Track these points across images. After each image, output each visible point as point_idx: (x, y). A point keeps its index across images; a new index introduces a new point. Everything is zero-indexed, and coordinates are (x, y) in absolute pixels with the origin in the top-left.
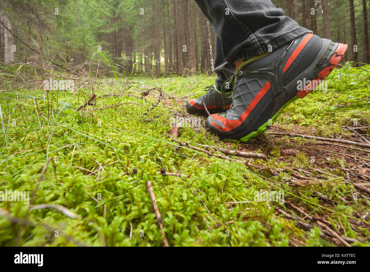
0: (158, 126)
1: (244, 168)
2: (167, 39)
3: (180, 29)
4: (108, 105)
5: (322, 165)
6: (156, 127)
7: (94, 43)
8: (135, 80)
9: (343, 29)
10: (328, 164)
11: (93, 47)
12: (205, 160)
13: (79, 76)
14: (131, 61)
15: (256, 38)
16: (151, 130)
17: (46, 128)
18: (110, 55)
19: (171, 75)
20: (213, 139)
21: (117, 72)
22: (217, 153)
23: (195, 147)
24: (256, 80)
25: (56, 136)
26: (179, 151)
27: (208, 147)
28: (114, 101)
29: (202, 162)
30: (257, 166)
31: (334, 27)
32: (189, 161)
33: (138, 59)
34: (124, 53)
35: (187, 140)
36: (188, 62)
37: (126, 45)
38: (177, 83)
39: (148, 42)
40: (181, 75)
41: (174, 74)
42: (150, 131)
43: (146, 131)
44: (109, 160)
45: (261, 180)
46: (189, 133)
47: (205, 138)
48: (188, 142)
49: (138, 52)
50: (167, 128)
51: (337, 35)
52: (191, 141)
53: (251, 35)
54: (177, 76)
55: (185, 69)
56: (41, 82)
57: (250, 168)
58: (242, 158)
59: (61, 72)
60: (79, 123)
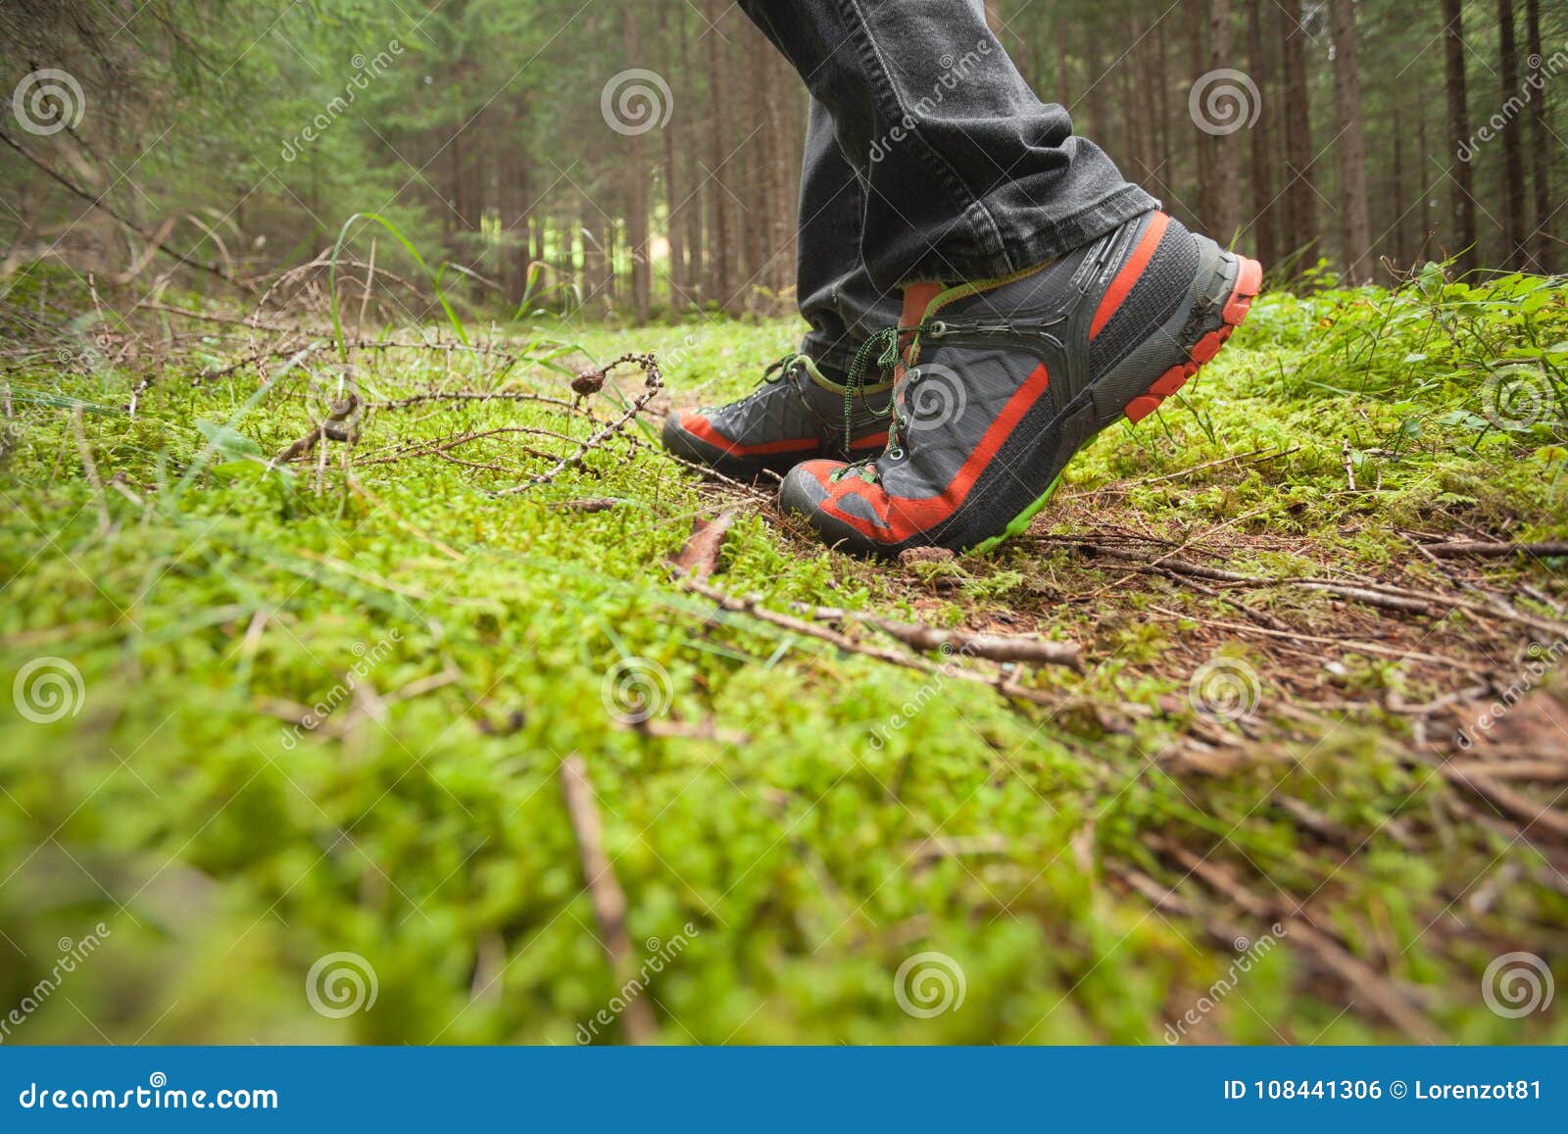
0: (631, 528)
1: (988, 703)
2: (680, 159)
3: (737, 118)
4: (421, 440)
5: (1316, 689)
6: (622, 532)
7: (361, 170)
8: (541, 335)
9: (1416, 127)
10: (1337, 684)
11: (356, 190)
12: (825, 674)
13: (293, 315)
14: (524, 252)
15: (993, 216)
16: (601, 548)
17: (131, 539)
18: (434, 226)
19: (694, 316)
20: (863, 585)
21: (460, 300)
22: (875, 643)
23: (781, 618)
24: (997, 358)
25: (178, 573)
26: (715, 635)
27: (839, 618)
28: (441, 422)
29: (813, 677)
30: (1044, 695)
31: (1380, 117)
32: (754, 673)
33: (555, 242)
34: (491, 219)
35: (752, 590)
36: (769, 257)
37: (501, 183)
38: (721, 349)
39: (598, 174)
40: (736, 317)
41: (708, 309)
42: (594, 552)
43: (577, 549)
44: (408, 671)
45: (1059, 756)
46: (762, 558)
47: (833, 581)
48: (758, 596)
49: (556, 213)
50: (670, 536)
51: (1391, 148)
52: (769, 593)
53: (973, 206)
54: (723, 321)
55: (756, 289)
56: (119, 339)
57: (1014, 704)
58: (981, 662)
59: (214, 295)
60: (284, 515)
